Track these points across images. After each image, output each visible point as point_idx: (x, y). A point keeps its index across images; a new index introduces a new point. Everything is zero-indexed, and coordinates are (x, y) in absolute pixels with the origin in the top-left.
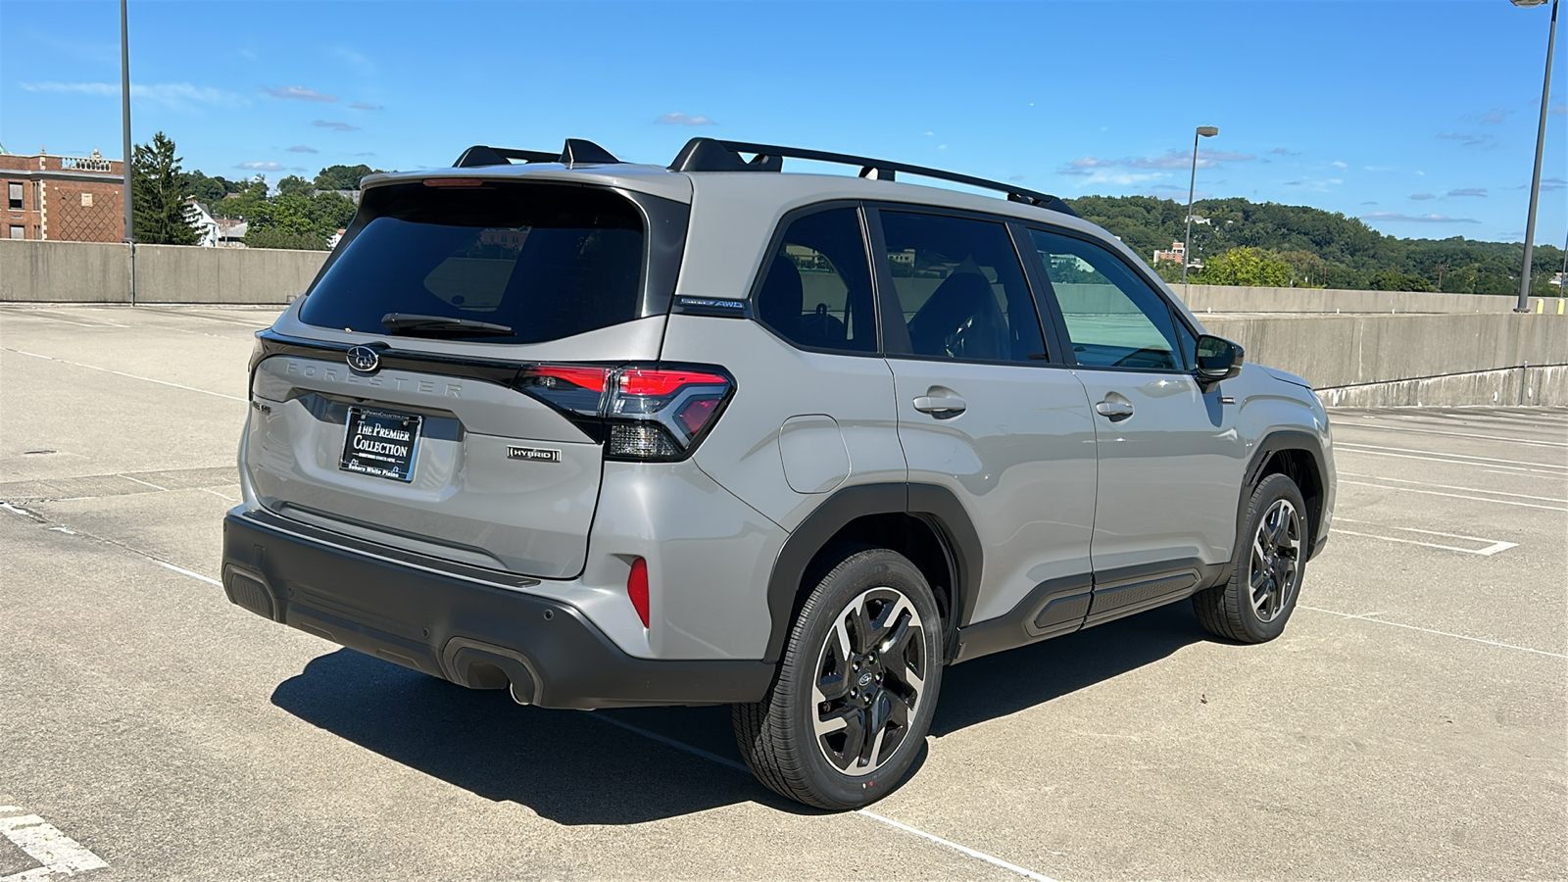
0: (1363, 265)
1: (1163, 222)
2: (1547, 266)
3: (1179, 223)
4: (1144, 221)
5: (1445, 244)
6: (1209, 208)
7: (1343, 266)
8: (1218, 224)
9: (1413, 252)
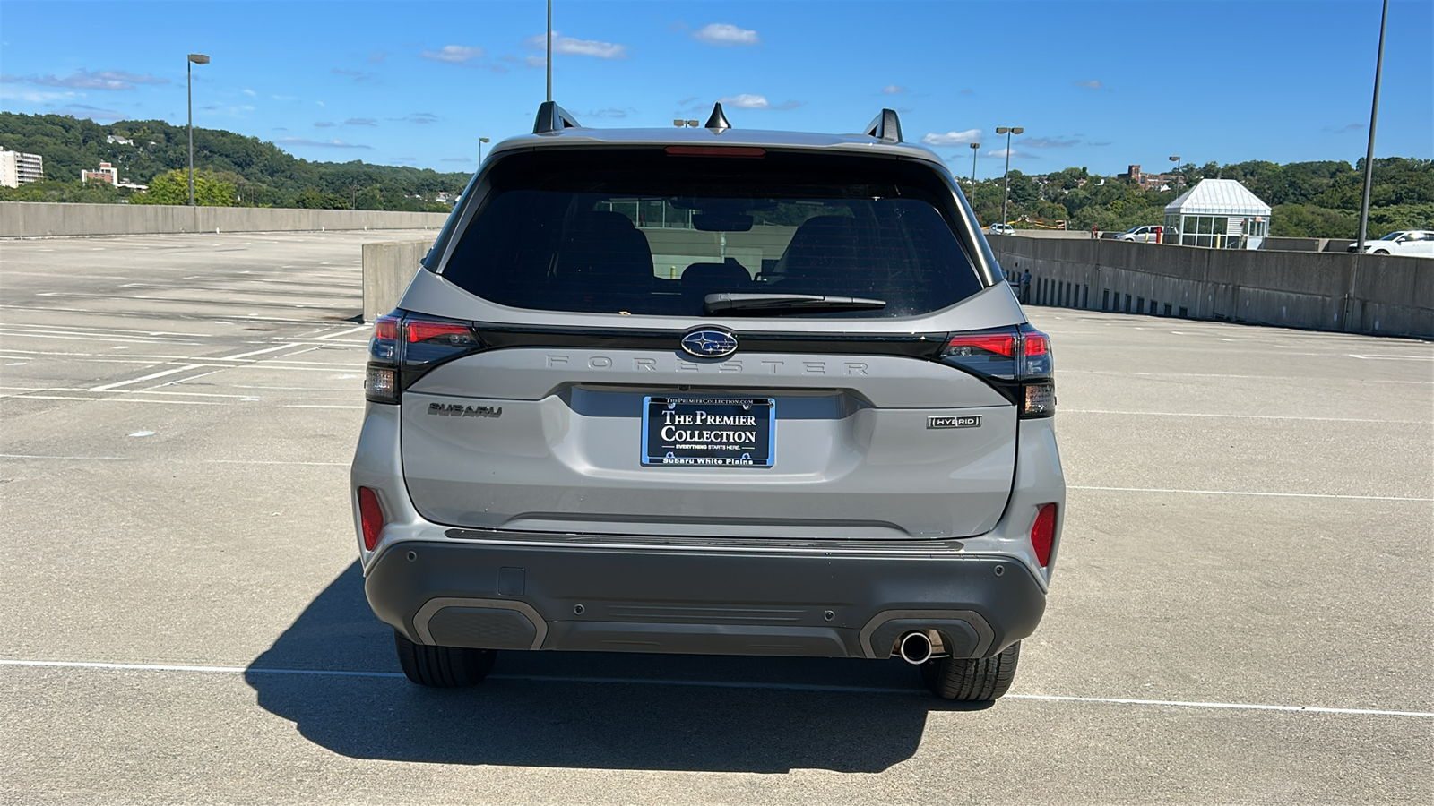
0: (282, 185)
1: (85, 142)
2: (431, 187)
3: (101, 143)
4: (64, 140)
5: (348, 167)
6: (130, 130)
7: (265, 186)
8: (141, 145)
9: (324, 174)
